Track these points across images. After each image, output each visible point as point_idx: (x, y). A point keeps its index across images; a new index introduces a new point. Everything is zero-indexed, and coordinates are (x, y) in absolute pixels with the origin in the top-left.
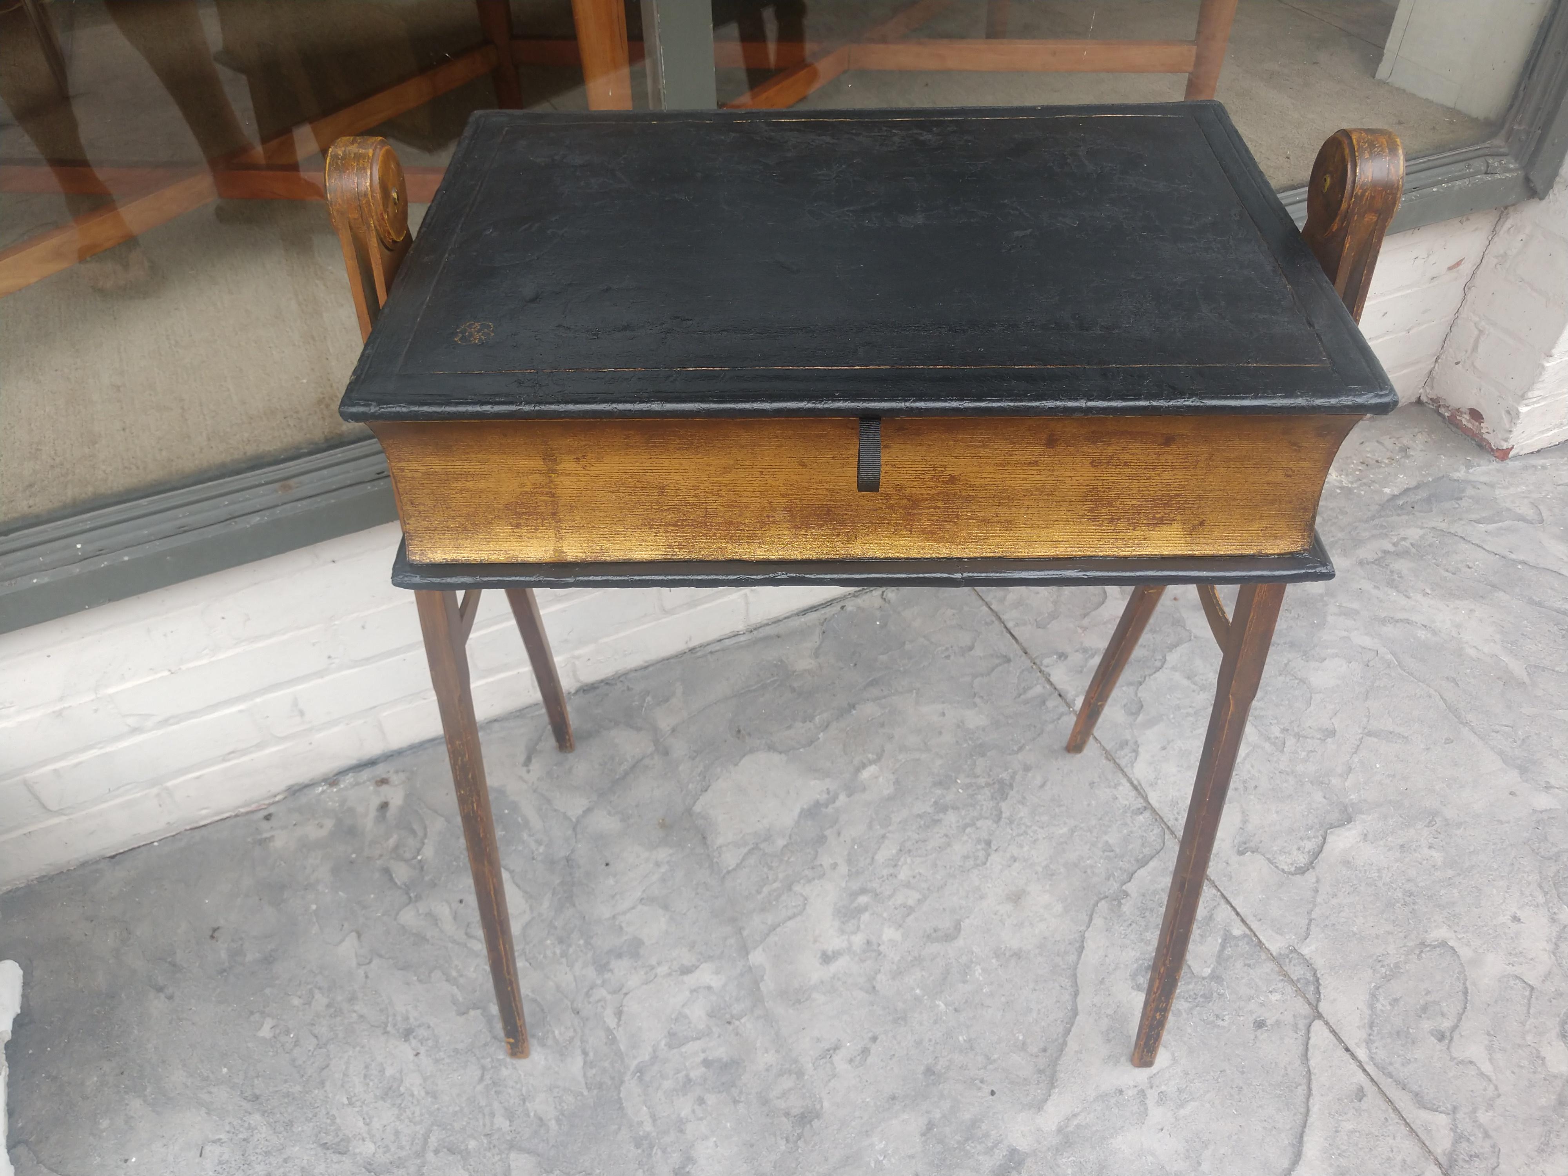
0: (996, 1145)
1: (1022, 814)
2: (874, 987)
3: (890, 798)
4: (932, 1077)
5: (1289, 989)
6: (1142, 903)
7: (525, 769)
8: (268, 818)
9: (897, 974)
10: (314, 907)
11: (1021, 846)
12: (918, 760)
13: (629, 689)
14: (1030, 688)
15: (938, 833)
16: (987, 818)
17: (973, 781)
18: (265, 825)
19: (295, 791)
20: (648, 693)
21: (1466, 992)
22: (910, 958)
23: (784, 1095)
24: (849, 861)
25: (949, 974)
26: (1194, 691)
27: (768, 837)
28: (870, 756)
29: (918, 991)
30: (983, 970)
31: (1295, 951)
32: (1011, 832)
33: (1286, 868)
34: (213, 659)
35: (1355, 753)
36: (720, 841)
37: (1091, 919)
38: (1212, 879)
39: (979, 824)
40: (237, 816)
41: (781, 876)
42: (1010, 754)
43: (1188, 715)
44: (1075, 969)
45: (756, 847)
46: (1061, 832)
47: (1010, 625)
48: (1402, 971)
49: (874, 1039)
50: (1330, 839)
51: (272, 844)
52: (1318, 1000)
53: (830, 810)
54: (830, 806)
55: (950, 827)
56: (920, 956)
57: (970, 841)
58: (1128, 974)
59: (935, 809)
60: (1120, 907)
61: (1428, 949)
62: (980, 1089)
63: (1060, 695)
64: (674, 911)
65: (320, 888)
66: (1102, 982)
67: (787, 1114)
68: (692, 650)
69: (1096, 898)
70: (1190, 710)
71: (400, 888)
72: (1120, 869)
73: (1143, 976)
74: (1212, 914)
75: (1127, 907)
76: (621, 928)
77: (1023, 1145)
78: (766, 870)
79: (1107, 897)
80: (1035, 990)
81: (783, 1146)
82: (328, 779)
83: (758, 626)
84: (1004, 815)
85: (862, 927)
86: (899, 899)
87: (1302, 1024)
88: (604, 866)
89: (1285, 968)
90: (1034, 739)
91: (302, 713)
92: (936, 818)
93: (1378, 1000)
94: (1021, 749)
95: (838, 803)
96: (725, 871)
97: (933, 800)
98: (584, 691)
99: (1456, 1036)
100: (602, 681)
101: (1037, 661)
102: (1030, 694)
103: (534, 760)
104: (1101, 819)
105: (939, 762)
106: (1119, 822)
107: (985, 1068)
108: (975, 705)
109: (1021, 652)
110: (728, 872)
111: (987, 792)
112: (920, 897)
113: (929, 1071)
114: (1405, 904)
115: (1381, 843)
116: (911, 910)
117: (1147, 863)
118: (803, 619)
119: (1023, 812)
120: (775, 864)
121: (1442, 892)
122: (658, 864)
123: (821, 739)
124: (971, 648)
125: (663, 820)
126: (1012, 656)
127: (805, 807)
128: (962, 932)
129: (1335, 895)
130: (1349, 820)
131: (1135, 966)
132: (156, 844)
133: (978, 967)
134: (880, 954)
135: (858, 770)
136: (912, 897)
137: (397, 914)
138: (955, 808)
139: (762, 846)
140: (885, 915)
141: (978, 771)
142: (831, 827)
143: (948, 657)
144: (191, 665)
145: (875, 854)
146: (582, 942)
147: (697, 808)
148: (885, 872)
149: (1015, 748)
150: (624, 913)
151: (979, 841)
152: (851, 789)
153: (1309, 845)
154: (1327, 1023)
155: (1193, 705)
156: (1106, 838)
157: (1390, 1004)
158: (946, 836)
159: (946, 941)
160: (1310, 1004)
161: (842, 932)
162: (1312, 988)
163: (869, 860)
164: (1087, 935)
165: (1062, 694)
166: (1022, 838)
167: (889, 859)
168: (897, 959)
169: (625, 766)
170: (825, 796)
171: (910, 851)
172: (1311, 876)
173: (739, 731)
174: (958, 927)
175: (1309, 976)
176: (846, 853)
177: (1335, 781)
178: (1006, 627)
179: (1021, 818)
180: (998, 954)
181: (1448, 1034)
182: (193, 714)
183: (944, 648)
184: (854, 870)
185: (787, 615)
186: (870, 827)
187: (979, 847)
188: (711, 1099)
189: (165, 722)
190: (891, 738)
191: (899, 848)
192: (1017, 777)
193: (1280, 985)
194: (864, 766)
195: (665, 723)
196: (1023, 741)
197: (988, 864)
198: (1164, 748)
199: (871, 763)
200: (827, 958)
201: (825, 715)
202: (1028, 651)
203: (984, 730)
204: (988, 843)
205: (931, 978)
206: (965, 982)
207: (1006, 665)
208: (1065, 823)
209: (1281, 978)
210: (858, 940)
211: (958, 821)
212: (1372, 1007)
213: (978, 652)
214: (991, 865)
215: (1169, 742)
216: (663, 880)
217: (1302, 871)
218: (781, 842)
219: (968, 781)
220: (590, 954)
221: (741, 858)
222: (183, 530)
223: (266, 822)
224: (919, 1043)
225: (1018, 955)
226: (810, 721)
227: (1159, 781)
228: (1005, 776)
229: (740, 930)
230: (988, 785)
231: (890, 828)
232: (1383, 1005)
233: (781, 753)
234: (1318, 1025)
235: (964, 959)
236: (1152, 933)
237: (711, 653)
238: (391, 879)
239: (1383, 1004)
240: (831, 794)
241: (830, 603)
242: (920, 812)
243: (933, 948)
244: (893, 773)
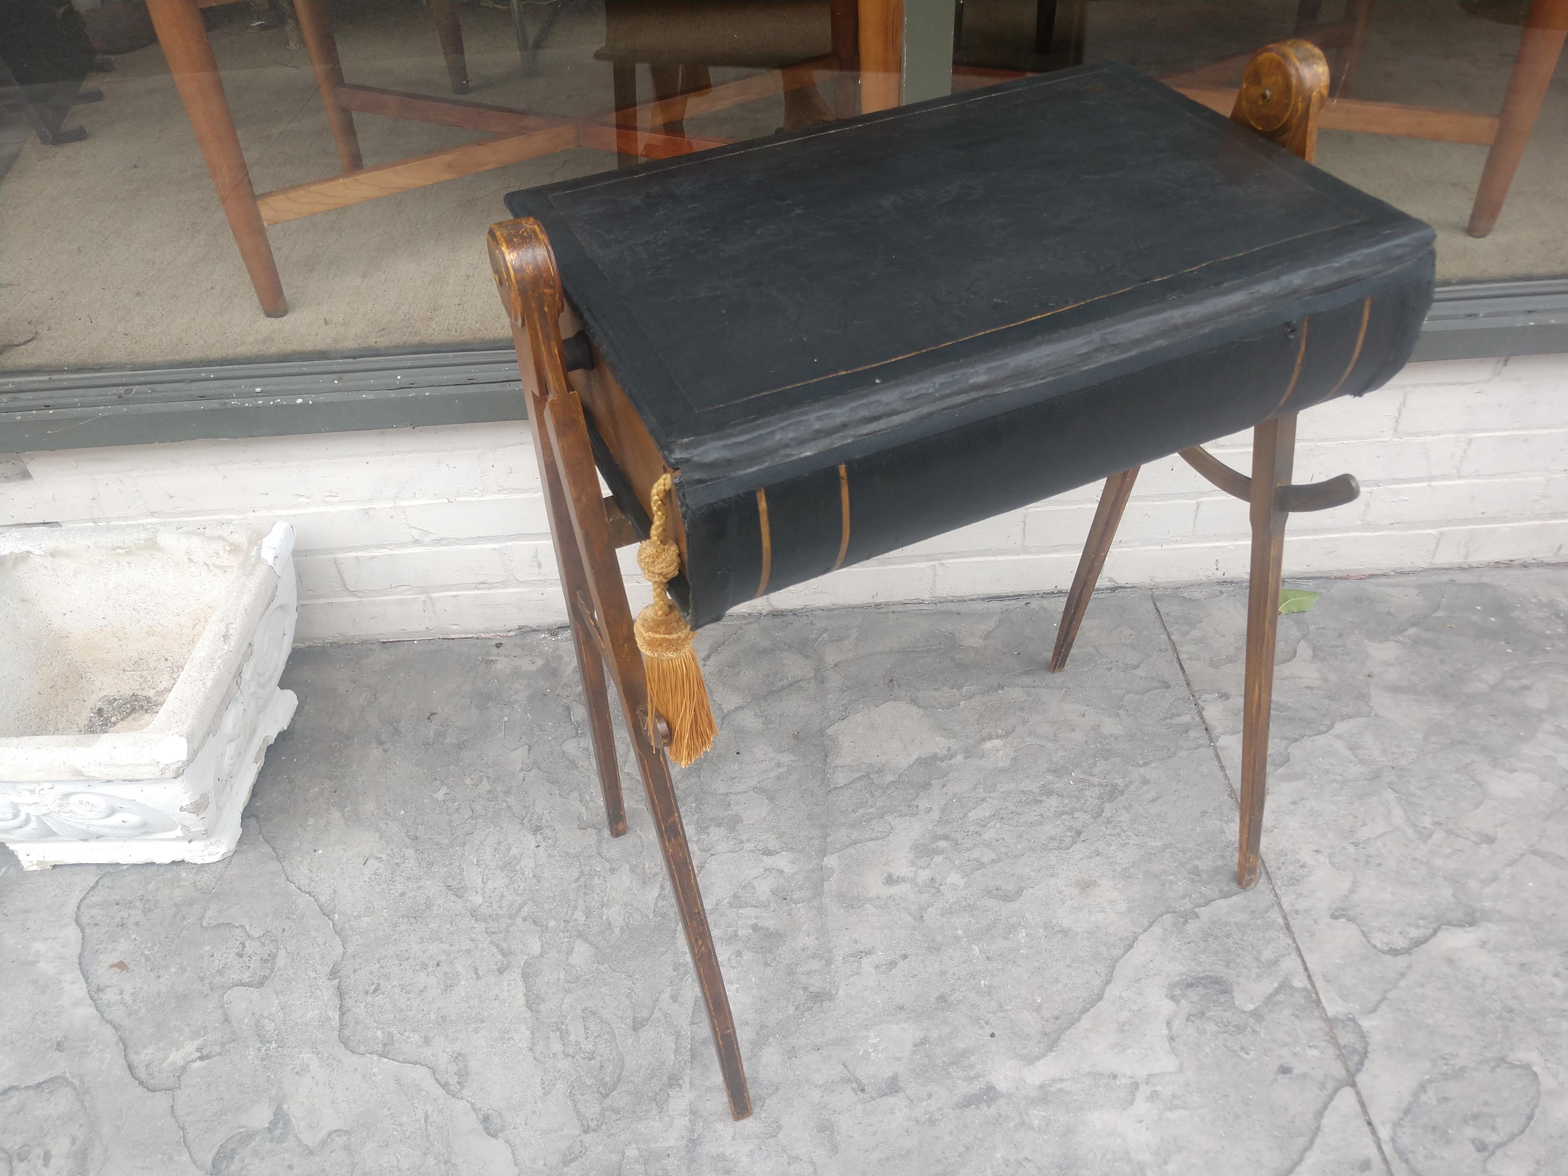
0: (977, 1077)
1: (1122, 819)
2: (922, 916)
3: (1003, 770)
4: (943, 1004)
5: (1331, 1051)
6: (1209, 928)
7: (703, 662)
8: (498, 645)
9: (948, 912)
10: (506, 719)
11: (1109, 845)
12: (1044, 746)
13: (812, 623)
14: (1179, 715)
15: (1035, 811)
16: (1086, 812)
17: (1087, 778)
18: (495, 650)
19: (524, 631)
20: (826, 630)
21: (1530, 1118)
22: (964, 904)
23: (809, 973)
24: (944, 810)
25: (994, 927)
26: (1351, 762)
27: (881, 771)
28: (1000, 731)
29: (960, 932)
30: (1028, 934)
31: (1353, 1020)
32: (1104, 829)
33: (1379, 945)
34: (481, 499)
35: (1510, 865)
36: (838, 762)
37: (1151, 925)
38: (1293, 930)
39: (1076, 815)
40: (477, 638)
41: (878, 804)
42: (1133, 766)
43: (1335, 781)
44: (1116, 962)
45: (867, 775)
46: (1154, 844)
47: (1183, 657)
48: (1466, 1075)
49: (905, 957)
50: (1441, 934)
51: (494, 666)
52: (1358, 1070)
53: (944, 764)
54: (946, 762)
55: (1049, 809)
56: (974, 904)
57: (1062, 826)
58: (1167, 983)
59: (1041, 790)
60: (1184, 924)
61: (1507, 1065)
62: (982, 1028)
63: (1206, 729)
64: (777, 805)
65: (516, 706)
66: (1138, 981)
67: (805, 989)
68: (877, 606)
69: (1163, 909)
70: (1339, 778)
71: (572, 723)
72: (1200, 893)
73: (1181, 990)
74: (1279, 961)
75: (1192, 927)
76: (729, 804)
77: (1002, 1086)
78: (868, 796)
79: (1176, 912)
80: (1070, 967)
81: (791, 1011)
82: (552, 630)
83: (943, 600)
84: (1104, 815)
85: (932, 865)
86: (976, 854)
87: (1330, 1086)
88: (735, 754)
89: (1335, 1031)
90: (1163, 759)
91: (539, 566)
92: (1039, 798)
93: (1425, 1092)
94: (1146, 764)
95: (953, 761)
96: (832, 787)
97: (1042, 783)
98: (774, 615)
99: (1499, 1153)
100: (791, 611)
101: (1197, 695)
102: (1177, 720)
103: (712, 658)
104: (1199, 845)
105: (1061, 753)
106: (1217, 853)
107: (994, 1013)
108: (1118, 715)
109: (1184, 683)
110: (835, 788)
111: (1097, 791)
112: (996, 858)
113: (942, 998)
114: (1500, 1018)
115: (1500, 955)
116: (981, 865)
117: (1230, 896)
118: (986, 605)
119: (1125, 817)
120: (877, 794)
121: (1549, 1020)
122: (779, 765)
123: (961, 706)
124: (1135, 667)
125: (798, 732)
126: (1173, 683)
127: (923, 756)
128: (1022, 898)
129: (1422, 985)
130: (1472, 923)
131: (1178, 978)
132: (415, 642)
133: (1024, 931)
134: (939, 891)
135: (983, 740)
136: (988, 856)
137: (563, 742)
138: (1060, 795)
139: (872, 776)
140: (957, 862)
141: (1096, 771)
142: (940, 778)
143: (1109, 669)
144: (464, 499)
145: (969, 811)
146: (694, 805)
147: (830, 731)
148: (972, 828)
149: (1141, 762)
150: (736, 794)
151: (1070, 829)
152: (969, 754)
153: (1414, 933)
154: (1358, 1094)
155: (1344, 774)
156: (1197, 862)
157: (1438, 1100)
158: (1042, 815)
159: (1003, 900)
160: (1348, 1071)
161: (913, 863)
162: (1356, 1058)
163: (961, 815)
164: (1140, 937)
165: (1209, 729)
166: (1113, 838)
167: (980, 820)
168: (952, 901)
169: (785, 683)
170: (945, 752)
171: (1002, 818)
172: (1402, 961)
173: (892, 681)
174: (1019, 892)
175: (1359, 1046)
176: (943, 803)
177: (1473, 884)
178: (1178, 658)
179: (1120, 822)
180: (1047, 926)
181: (1491, 1148)
182: (458, 541)
183: (1109, 661)
184: (945, 818)
185: (973, 597)
186: (974, 788)
187: (1068, 834)
188: (748, 956)
189: (438, 542)
190: (1025, 722)
191: (993, 813)
192: (1131, 786)
193: (1323, 1044)
194: (990, 738)
195: (831, 656)
196: (1151, 758)
197: (1071, 850)
198: (1294, 803)
199: (998, 737)
200: (890, 880)
201: (973, 687)
202: (1191, 684)
203: (1116, 738)
204: (1079, 833)
205: (976, 926)
206: (1006, 938)
207: (1164, 690)
208: (1162, 838)
209: (1328, 1038)
210: (924, 875)
211: (1058, 807)
212: (1416, 1095)
213: (1141, 672)
214: (1073, 851)
215: (1302, 799)
216: (778, 778)
217: (1395, 952)
218: (890, 778)
219: (1082, 776)
220: (696, 816)
221: (850, 780)
222: (471, 382)
223: (496, 648)
224: (943, 973)
225: (1065, 932)
226: (958, 689)
227: (1275, 830)
228: (1120, 782)
229: (825, 836)
230: (1100, 785)
231: (992, 794)
232: (1429, 1099)
233: (920, 707)
234: (1347, 1093)
235: (1014, 920)
236: (1208, 957)
237: (894, 612)
238: (569, 716)
239: (1429, 1097)
240: (951, 752)
241: (1017, 597)
242: (1025, 790)
243: (989, 902)
244: (1015, 751)
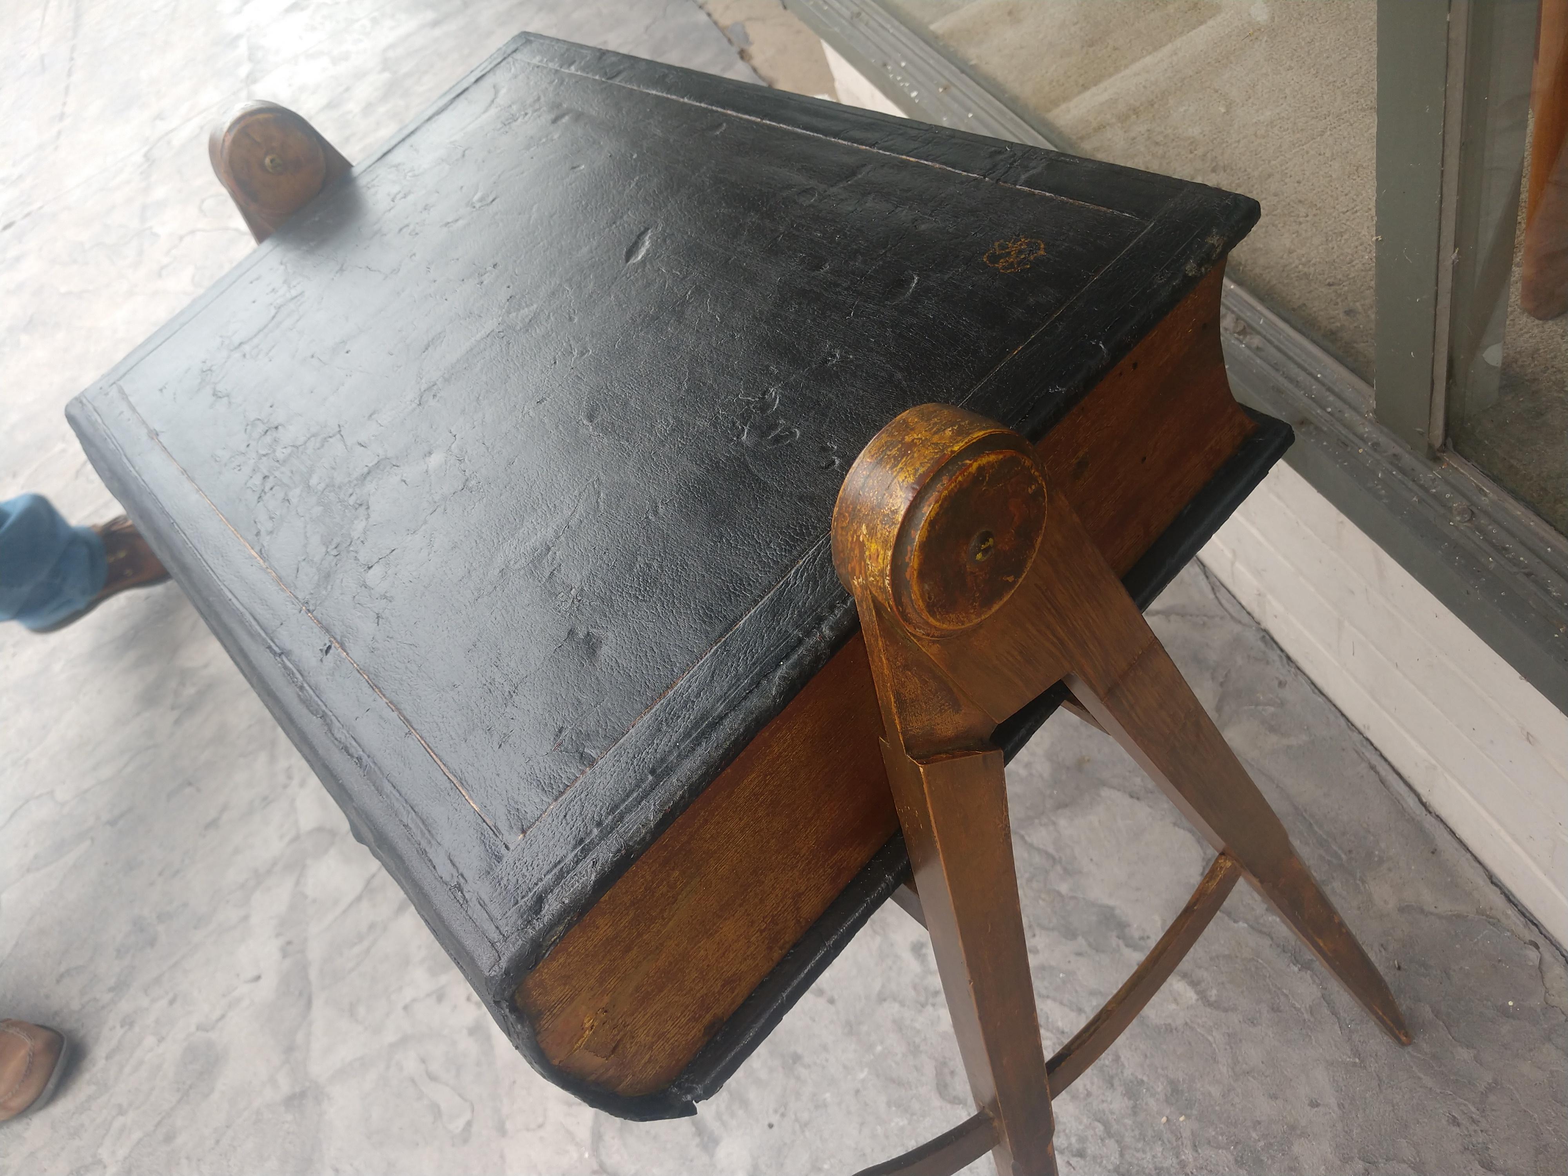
0: (724, 1124)
2: (885, 1000)
4: (791, 1061)
9: (899, 1026)
12: (1215, 1060)
13: (1281, 684)
15: (1092, 1083)
16: (1122, 1155)
17: (1186, 1142)
20: (1280, 706)
25: (898, 1086)
27: (1069, 872)
28: (1214, 992)
29: (879, 1048)
36: (1062, 822)
39: (1111, 1143)
45: (1054, 860)
49: (832, 1001)
53: (1114, 941)
54: (1121, 942)
55: (1103, 1101)
56: (920, 1052)
57: (1081, 1127)
59: (1131, 1082)
62: (776, 1111)
77: (722, 1152)
92: (1116, 1082)
97: (1145, 1079)
105: (1216, 1091)
107: (797, 1120)
108: (1346, 1160)
113: (797, 1058)
120: (1035, 885)
123: (1236, 925)
125: (1088, 761)
127: (1117, 912)
128: (949, 1106)
133: (906, 1122)
134: (923, 1006)
138: (1132, 1108)
139: (1058, 868)
141: (1206, 1152)
142: (1090, 945)
143: (1455, 1122)
145: (1054, 1000)
147: (1105, 792)
151: (1082, 1140)
158: (1089, 1094)
167: (1048, 1018)
168: (917, 1025)
170: (1137, 935)
176: (1053, 963)
183: (1476, 1116)
187: (1073, 1140)
190: (1252, 1022)
191: (1066, 1030)
199: (1202, 995)
200: (918, 948)
204: (1080, 1154)
206: (889, 1104)
211: (1112, 1113)
218: (1064, 888)
219: (1187, 1133)
224: (825, 1048)
226: (1267, 910)
235: (916, 1106)
240: (1142, 943)
241: (1532, 921)
242: (1123, 1059)
243: (929, 1070)
244: (1186, 1024)
